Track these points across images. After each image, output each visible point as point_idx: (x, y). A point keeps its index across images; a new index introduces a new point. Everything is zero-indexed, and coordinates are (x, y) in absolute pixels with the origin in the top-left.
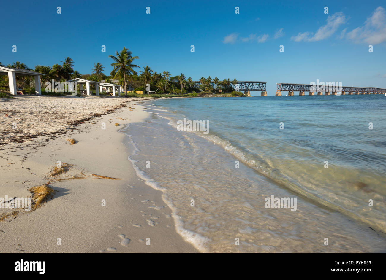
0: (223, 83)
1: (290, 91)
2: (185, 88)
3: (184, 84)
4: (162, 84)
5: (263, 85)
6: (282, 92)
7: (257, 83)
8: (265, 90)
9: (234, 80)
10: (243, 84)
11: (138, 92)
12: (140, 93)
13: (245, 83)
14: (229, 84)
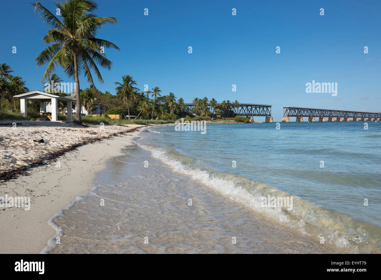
0: (221, 106)
1: (298, 117)
2: (175, 112)
3: (173, 107)
4: (147, 106)
5: (267, 109)
6: (289, 117)
7: (261, 106)
8: (270, 115)
9: (235, 102)
10: (245, 108)
11: (112, 116)
12: (115, 118)
13: (247, 106)
14: (229, 107)
